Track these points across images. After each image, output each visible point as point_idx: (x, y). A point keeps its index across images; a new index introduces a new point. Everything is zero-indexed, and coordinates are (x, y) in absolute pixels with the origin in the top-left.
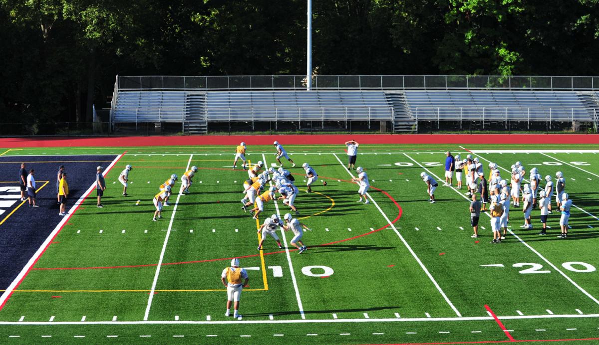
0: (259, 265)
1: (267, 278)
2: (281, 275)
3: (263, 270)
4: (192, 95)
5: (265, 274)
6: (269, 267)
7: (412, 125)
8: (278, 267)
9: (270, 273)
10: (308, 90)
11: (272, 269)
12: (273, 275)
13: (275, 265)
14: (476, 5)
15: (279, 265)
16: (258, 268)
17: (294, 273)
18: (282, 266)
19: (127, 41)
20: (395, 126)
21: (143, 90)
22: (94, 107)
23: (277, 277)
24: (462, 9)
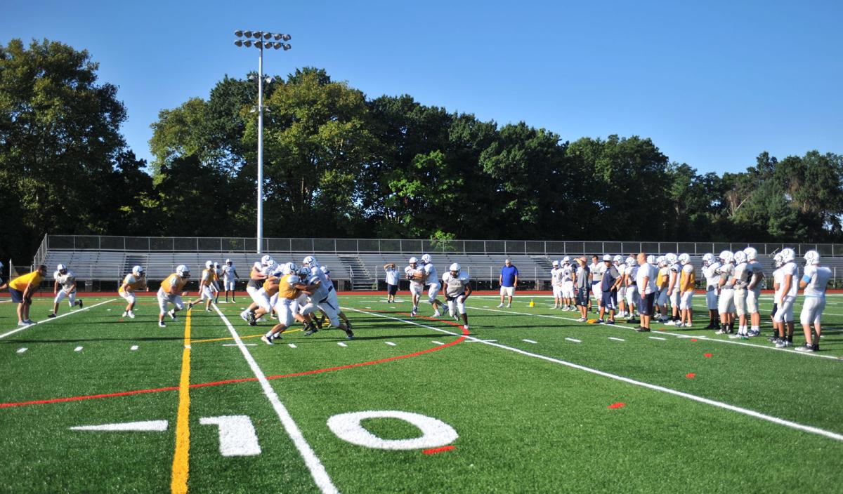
0: (169, 414)
1: (191, 462)
2: (253, 448)
3: (178, 431)
4: (131, 257)
5: (186, 446)
6: (204, 421)
7: (372, 285)
8: (235, 418)
9: (205, 441)
10: (258, 253)
11: (216, 427)
12: (217, 450)
13: (227, 414)
14: (414, 189)
15: (239, 411)
16: (161, 425)
17: (305, 436)
18: (251, 416)
19: (69, 215)
20: (355, 285)
21: (76, 251)
22: (10, 262)
23: (237, 460)
24: (401, 194)
